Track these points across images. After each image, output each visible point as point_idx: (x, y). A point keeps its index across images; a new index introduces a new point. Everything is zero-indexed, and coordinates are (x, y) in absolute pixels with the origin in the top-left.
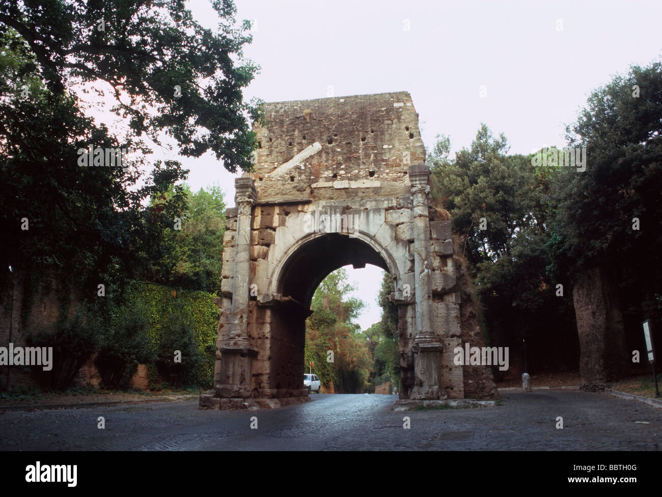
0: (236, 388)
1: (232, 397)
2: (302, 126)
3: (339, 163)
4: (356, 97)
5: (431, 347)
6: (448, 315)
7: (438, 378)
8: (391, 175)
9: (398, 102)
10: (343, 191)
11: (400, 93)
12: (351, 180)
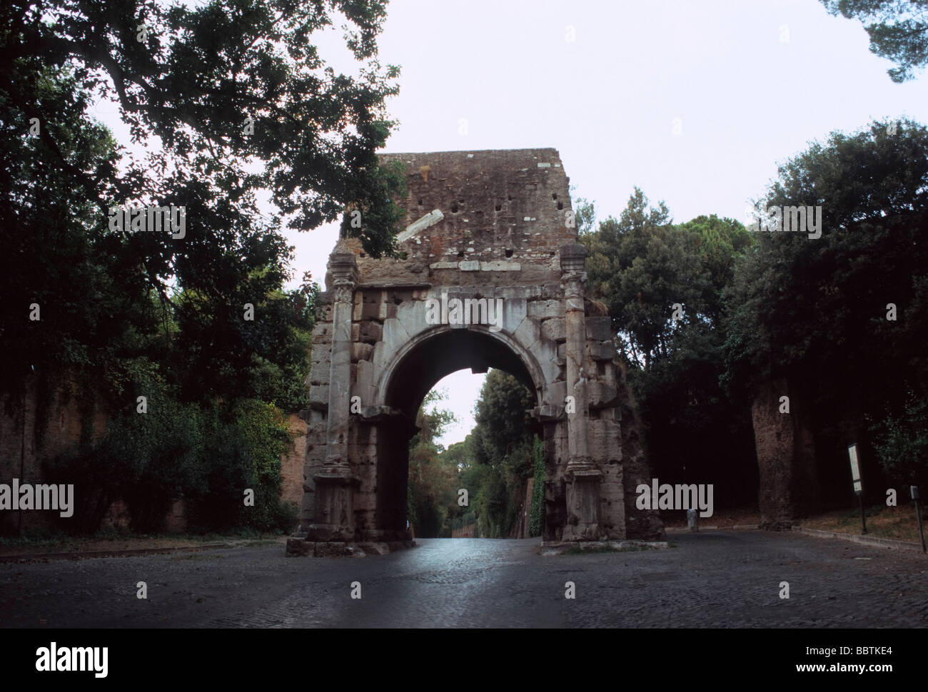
0: (336, 528)
1: (330, 541)
2: (417, 187)
3: (467, 238)
4: (489, 152)
5: (589, 476)
6: (607, 436)
7: (597, 514)
8: (534, 255)
9: (543, 162)
10: (472, 275)
11: (546, 150)
12: (483, 261)
